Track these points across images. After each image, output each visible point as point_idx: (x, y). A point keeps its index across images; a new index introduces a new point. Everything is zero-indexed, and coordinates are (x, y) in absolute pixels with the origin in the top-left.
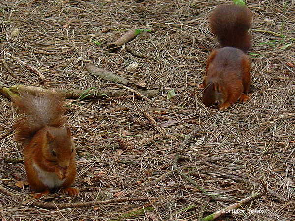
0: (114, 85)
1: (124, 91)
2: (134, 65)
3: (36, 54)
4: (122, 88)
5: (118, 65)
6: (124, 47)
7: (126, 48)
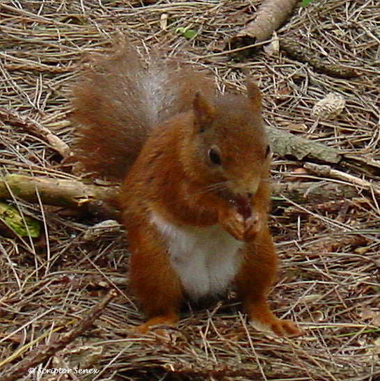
0: (293, 167)
1: (332, 185)
2: (334, 101)
3: (11, 71)
4: (328, 176)
5: (279, 101)
6: (275, 45)
7: (281, 48)
